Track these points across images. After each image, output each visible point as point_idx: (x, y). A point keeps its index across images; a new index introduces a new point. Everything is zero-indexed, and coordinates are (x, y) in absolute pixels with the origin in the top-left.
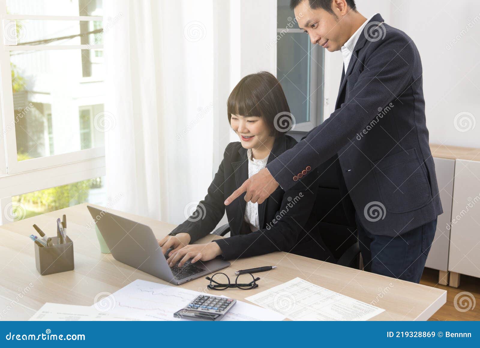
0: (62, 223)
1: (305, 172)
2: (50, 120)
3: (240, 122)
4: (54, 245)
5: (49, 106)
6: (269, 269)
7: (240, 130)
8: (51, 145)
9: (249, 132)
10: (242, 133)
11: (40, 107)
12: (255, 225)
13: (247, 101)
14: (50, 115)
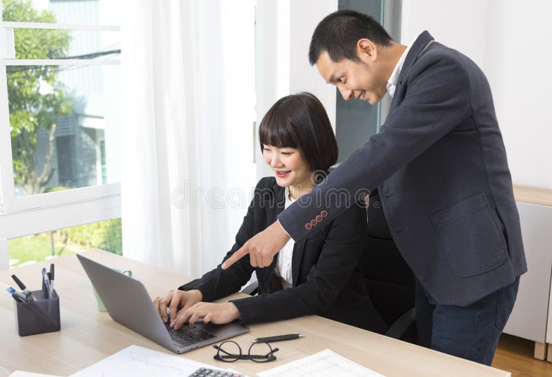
0: (49, 274)
1: (320, 218)
2: (102, 148)
3: (274, 153)
4: (35, 299)
5: (102, 132)
6: (295, 337)
7: (273, 163)
8: (104, 177)
9: (284, 166)
10: (276, 167)
11: (92, 133)
12: (285, 279)
13: (281, 130)
14: (103, 142)
